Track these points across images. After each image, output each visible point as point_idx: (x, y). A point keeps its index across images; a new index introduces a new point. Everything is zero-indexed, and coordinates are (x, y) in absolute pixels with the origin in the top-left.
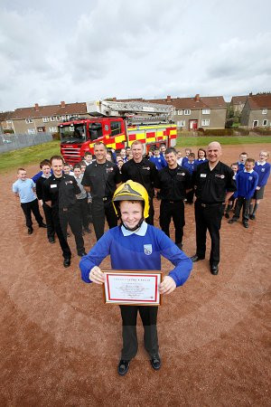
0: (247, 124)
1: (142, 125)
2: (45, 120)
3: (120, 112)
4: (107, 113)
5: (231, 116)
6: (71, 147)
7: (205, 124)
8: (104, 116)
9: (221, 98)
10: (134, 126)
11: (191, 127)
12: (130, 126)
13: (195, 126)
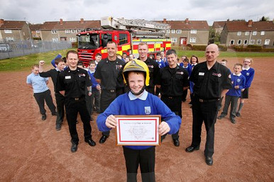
0: (225, 43)
1: (144, 38)
2: (67, 32)
3: (127, 27)
4: (117, 26)
5: (213, 36)
6: (86, 52)
7: (192, 41)
8: (114, 29)
9: (205, 22)
10: (138, 38)
11: (182, 43)
12: (134, 38)
13: (185, 43)
